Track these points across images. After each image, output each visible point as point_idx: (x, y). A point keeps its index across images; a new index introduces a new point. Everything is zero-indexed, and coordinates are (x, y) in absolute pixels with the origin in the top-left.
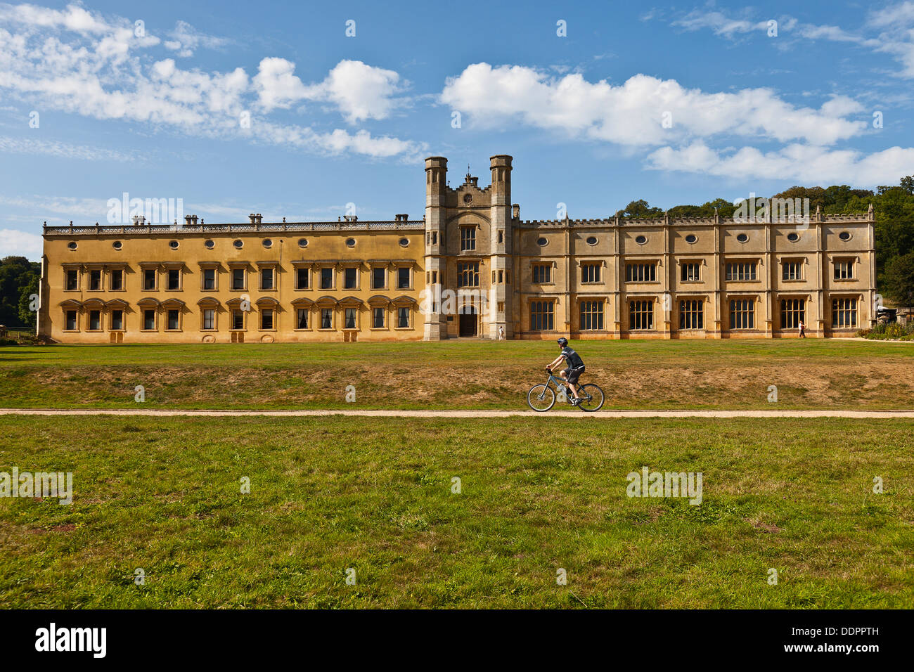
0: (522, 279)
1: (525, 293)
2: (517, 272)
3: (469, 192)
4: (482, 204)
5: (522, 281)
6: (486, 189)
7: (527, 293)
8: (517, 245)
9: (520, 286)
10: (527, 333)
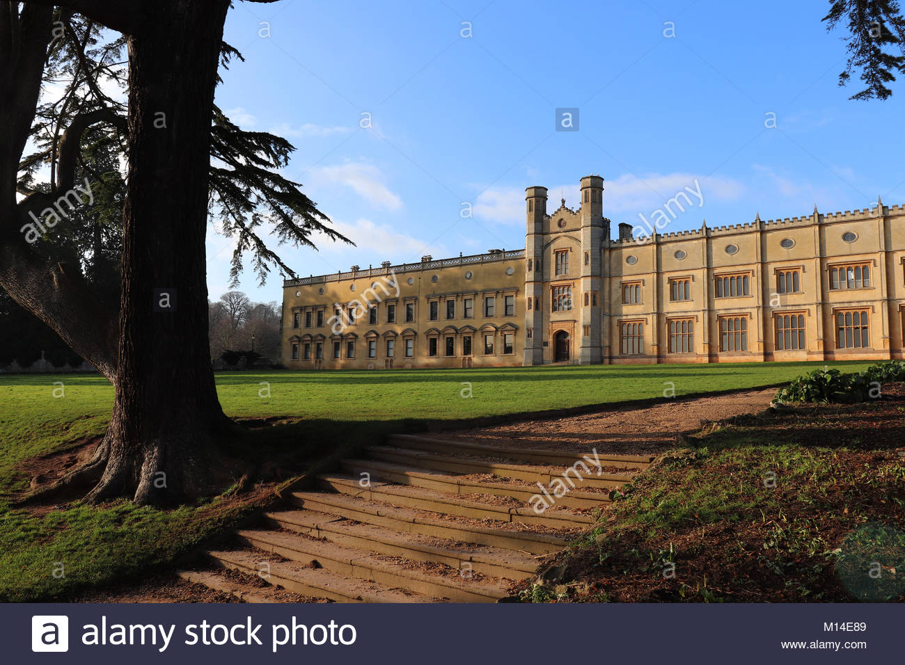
0: (613, 300)
1: (614, 316)
2: (607, 294)
3: (563, 217)
4: (574, 227)
5: (612, 303)
6: (578, 211)
7: (617, 316)
8: (607, 266)
9: (610, 309)
10: (617, 358)
